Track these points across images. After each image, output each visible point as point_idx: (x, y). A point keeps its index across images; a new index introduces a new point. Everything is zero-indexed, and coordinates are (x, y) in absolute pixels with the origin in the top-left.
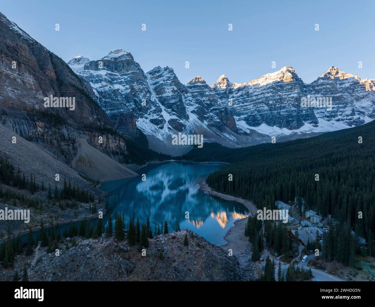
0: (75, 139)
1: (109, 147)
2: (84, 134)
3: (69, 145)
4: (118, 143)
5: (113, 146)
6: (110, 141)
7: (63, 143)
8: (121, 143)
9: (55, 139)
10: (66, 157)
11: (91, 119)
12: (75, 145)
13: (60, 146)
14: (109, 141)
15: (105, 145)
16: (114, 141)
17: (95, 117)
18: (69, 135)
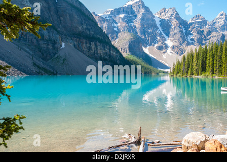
0: (57, 40)
1: (97, 53)
2: (72, 39)
3: (48, 45)
4: (108, 51)
5: (101, 53)
6: (99, 48)
7: (41, 42)
8: (112, 52)
9: (35, 38)
10: (43, 54)
11: (80, 28)
12: (56, 45)
13: (39, 44)
14: (97, 48)
15: (93, 51)
16: (103, 48)
17: (85, 27)
18: (49, 36)
